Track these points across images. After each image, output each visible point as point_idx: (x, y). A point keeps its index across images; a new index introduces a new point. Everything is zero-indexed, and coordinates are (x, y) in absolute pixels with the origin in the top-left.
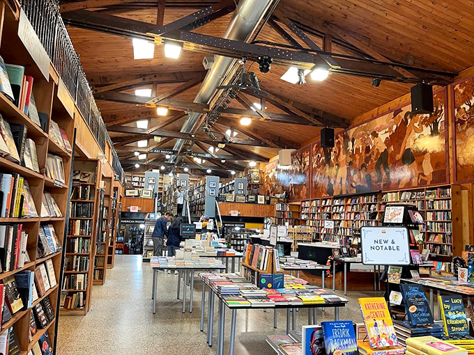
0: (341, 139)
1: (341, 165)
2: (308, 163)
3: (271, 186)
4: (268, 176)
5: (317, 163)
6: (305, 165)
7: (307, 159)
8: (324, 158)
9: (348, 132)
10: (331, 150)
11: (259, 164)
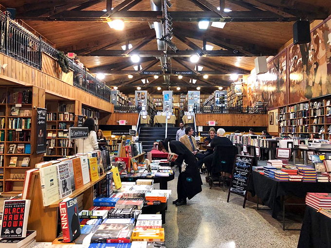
0: (320, 33)
1: (321, 62)
2: (285, 68)
3: (253, 97)
4: (250, 88)
5: (294, 66)
6: (282, 70)
7: (284, 64)
8: (301, 59)
9: (327, 23)
10: (309, 49)
11: (242, 77)
